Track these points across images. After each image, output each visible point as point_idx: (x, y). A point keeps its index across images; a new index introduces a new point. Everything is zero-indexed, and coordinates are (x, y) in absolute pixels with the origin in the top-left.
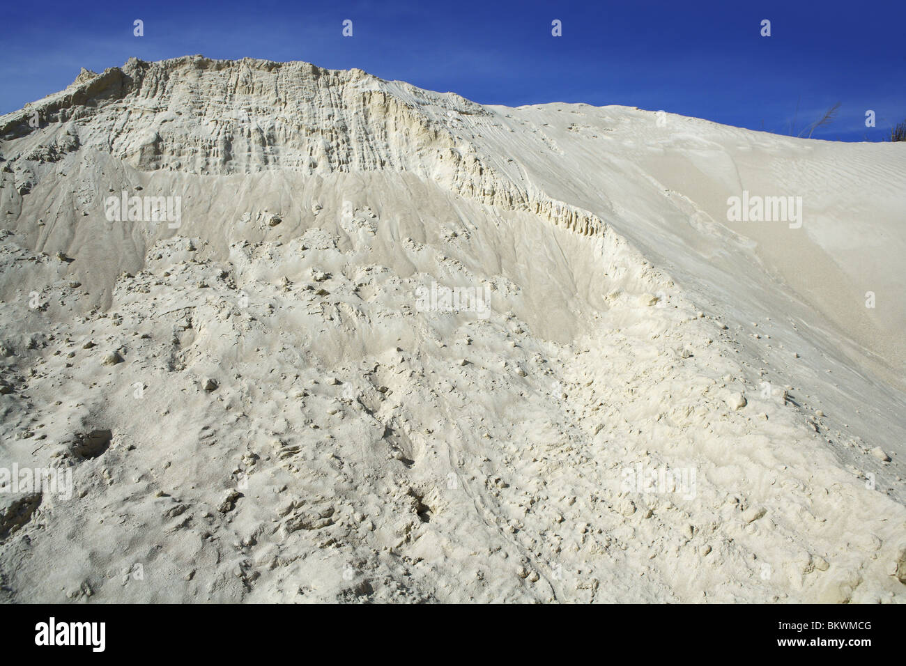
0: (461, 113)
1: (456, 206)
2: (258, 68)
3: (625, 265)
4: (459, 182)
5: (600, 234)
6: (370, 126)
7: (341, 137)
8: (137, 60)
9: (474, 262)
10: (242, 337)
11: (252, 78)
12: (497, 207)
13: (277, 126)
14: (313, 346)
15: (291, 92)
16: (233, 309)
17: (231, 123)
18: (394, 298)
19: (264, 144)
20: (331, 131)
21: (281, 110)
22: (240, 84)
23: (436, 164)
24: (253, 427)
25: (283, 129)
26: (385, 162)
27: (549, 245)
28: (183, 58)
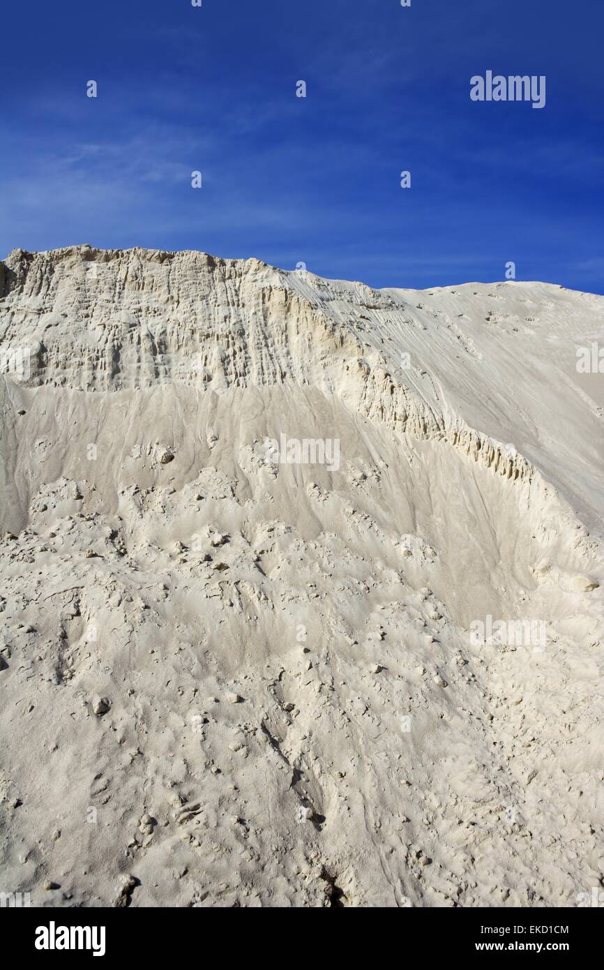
0: (369, 307)
1: (364, 433)
2: (149, 260)
3: (555, 527)
4: (367, 402)
5: (526, 478)
6: (270, 328)
7: (239, 344)
8: (22, 252)
9: (385, 515)
10: (135, 633)
11: (142, 271)
12: (409, 434)
13: (169, 331)
14: (211, 644)
15: (185, 289)
16: (125, 592)
17: (120, 327)
18: (299, 571)
19: (155, 353)
20: (227, 336)
21: (173, 310)
22: (130, 279)
23: (341, 377)
24: (150, 773)
25: (175, 334)
26: (285, 373)
27: (468, 489)
28: (69, 248)
